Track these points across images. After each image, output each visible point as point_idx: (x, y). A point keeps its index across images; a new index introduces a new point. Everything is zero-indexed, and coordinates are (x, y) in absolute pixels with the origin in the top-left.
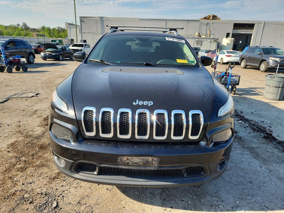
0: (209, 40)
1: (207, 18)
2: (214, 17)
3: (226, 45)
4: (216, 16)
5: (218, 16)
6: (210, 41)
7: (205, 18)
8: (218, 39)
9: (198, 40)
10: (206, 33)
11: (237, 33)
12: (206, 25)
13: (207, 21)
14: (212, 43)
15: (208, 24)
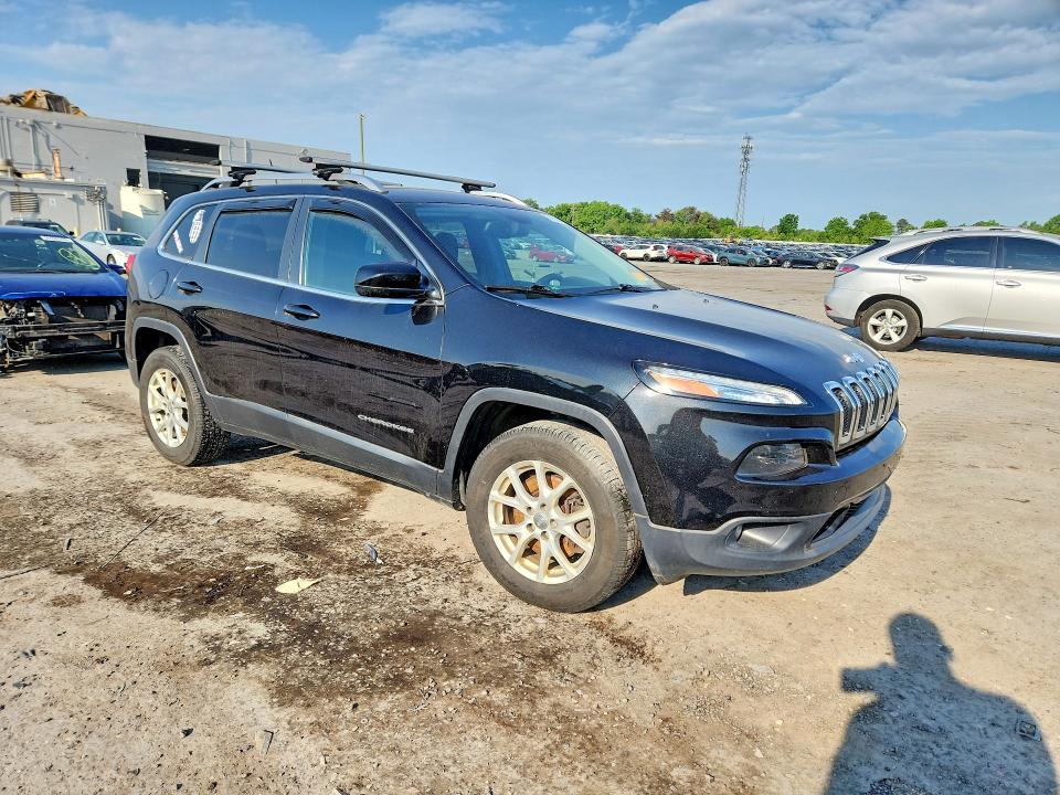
0: (68, 194)
1: (24, 101)
2: (56, 102)
3: (141, 216)
4: (59, 99)
5: (73, 102)
6: (75, 198)
7: (15, 100)
8: (103, 190)
9: (15, 189)
10: (39, 161)
11: (166, 172)
12: (27, 130)
13: (29, 115)
14: (82, 203)
15: (35, 125)
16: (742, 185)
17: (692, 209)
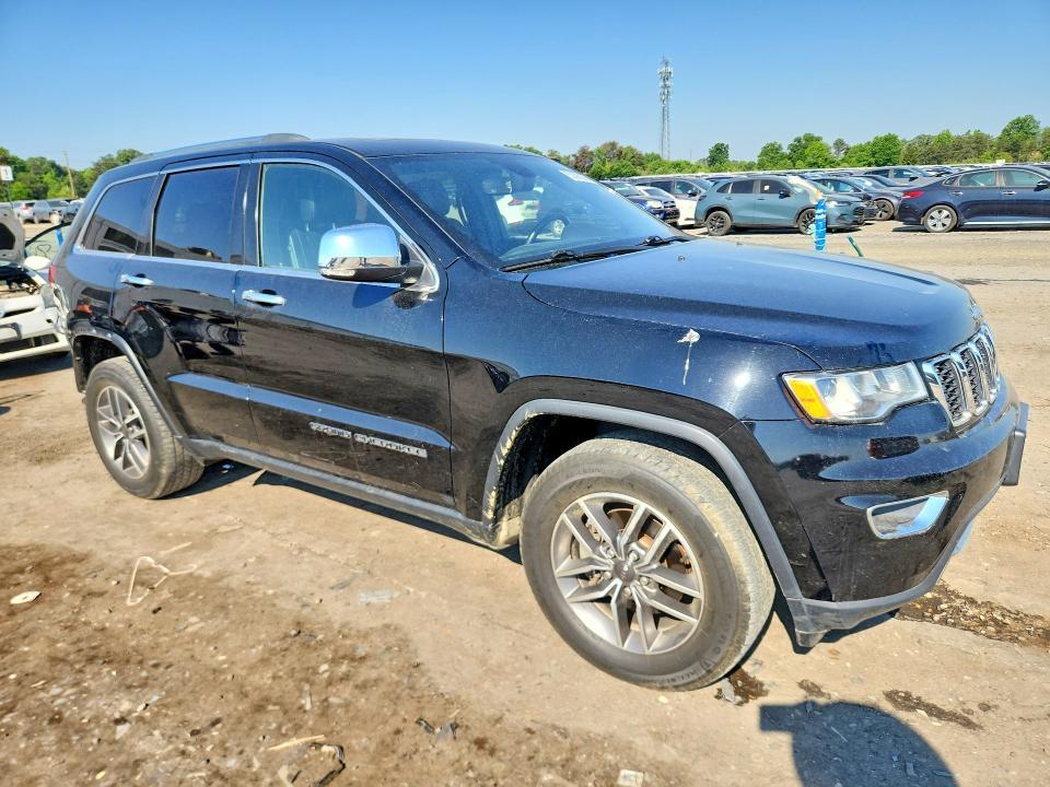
16: (665, 113)
17: (613, 145)
